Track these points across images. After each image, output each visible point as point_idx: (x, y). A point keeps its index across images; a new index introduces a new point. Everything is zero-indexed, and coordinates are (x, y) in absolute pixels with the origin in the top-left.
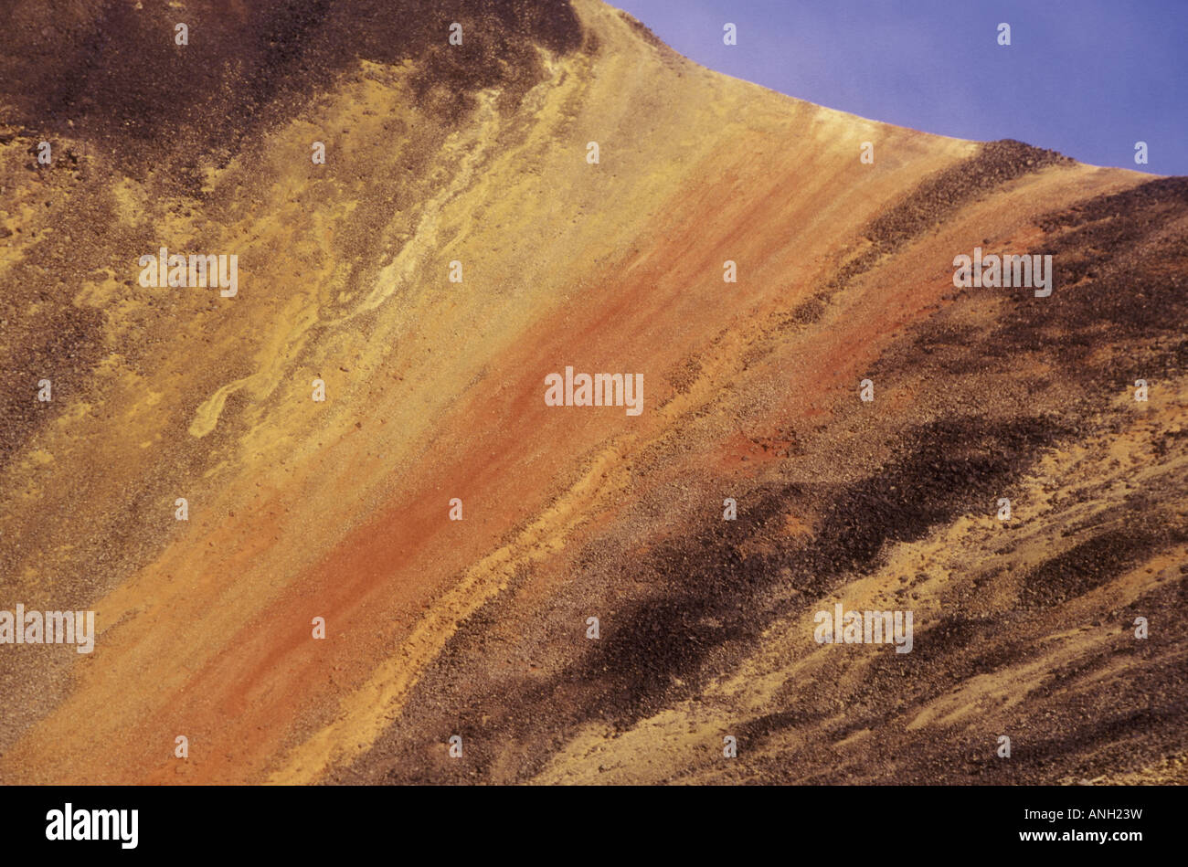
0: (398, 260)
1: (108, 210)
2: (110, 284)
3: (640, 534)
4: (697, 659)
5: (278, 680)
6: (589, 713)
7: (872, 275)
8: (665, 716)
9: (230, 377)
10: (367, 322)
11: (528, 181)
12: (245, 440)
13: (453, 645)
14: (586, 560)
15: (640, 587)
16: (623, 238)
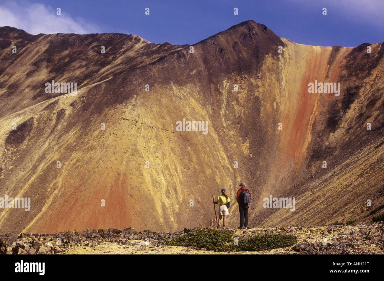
0: (283, 81)
1: (252, 83)
2: (257, 92)
3: (325, 110)
4: (338, 123)
5: (298, 135)
6: (330, 132)
7: (331, 70)
8: (338, 130)
9: (275, 101)
10: (284, 90)
11: (290, 66)
12: (280, 108)
13: (313, 127)
14: (321, 114)
15: (327, 116)
16: (304, 72)
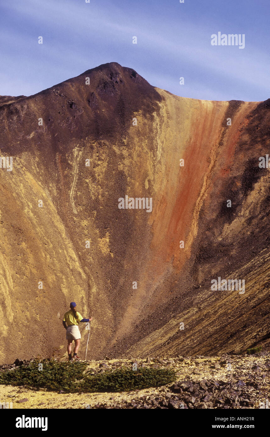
0: (158, 149)
1: (114, 152)
2: (122, 165)
3: (217, 190)
4: (235, 210)
5: (179, 227)
6: (224, 222)
7: (227, 134)
8: (235, 220)
9: (146, 177)
10: (160, 162)
11: (169, 129)
12: (154, 187)
13: (200, 215)
14: (211, 197)
15: (221, 199)
16: (188, 137)
